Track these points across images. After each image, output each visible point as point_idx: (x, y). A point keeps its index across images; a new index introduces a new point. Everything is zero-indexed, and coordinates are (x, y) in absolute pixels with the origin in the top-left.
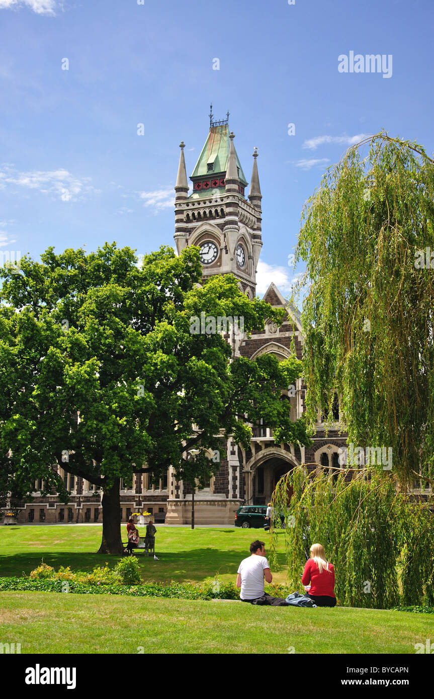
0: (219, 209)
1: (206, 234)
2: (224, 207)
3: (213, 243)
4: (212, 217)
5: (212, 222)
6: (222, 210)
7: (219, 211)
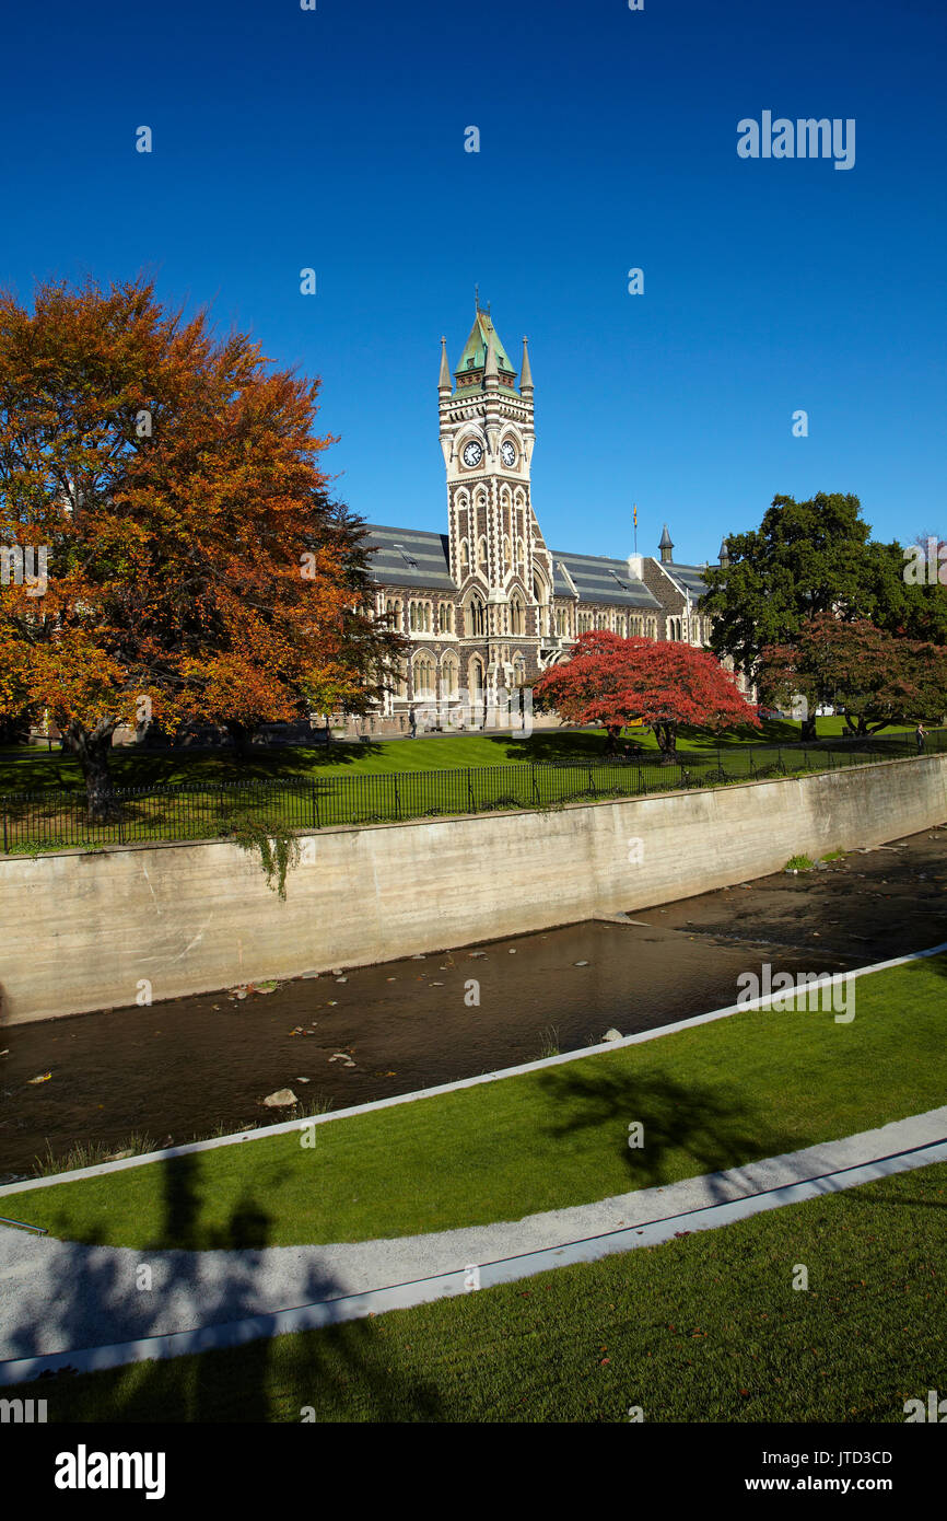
0: (523, 413)
1: (510, 434)
3: (511, 445)
4: (516, 419)
5: (515, 423)
6: (525, 415)
7: (523, 415)
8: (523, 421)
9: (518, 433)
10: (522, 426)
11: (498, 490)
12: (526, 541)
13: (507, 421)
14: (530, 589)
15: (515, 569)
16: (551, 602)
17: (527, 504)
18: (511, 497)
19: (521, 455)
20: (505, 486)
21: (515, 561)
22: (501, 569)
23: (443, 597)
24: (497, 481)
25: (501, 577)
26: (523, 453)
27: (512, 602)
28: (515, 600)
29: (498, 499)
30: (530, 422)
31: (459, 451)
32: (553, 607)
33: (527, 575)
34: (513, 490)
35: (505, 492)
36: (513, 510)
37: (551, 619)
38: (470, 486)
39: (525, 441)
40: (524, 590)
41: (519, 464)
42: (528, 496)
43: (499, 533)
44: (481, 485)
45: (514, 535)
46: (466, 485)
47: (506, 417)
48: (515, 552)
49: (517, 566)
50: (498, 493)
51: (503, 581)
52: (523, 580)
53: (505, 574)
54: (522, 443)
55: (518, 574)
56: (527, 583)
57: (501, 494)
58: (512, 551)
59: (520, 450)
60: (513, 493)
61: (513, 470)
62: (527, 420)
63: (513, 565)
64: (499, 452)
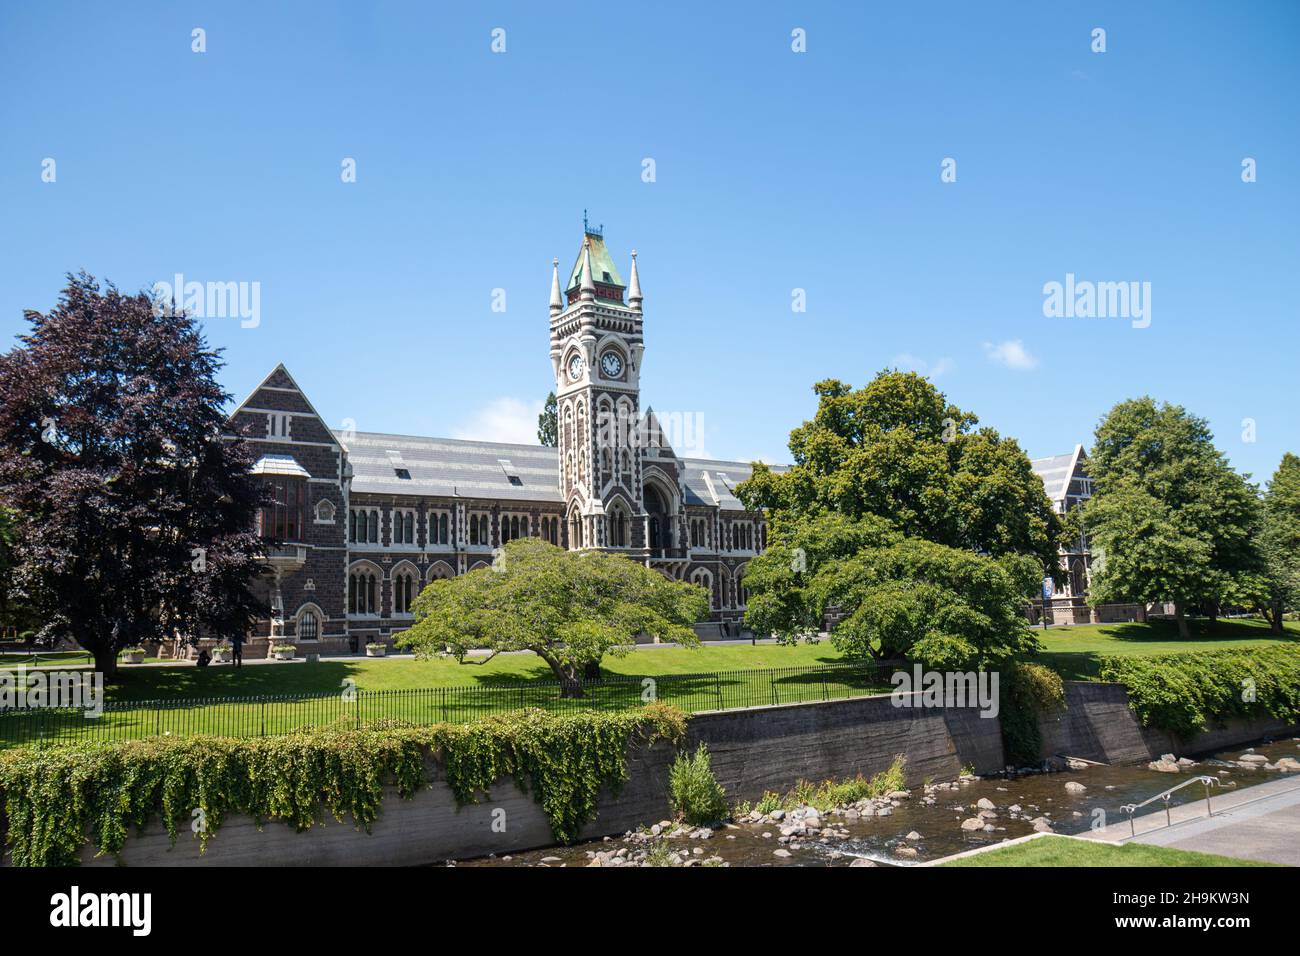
0: (629, 324)
1: (613, 345)
2: (634, 324)
3: (616, 356)
4: (620, 330)
5: (619, 334)
6: (631, 326)
7: (629, 326)
8: (629, 332)
9: (624, 345)
10: (629, 336)
11: (594, 400)
12: (634, 450)
13: (606, 332)
14: (638, 498)
15: (617, 479)
16: (681, 512)
17: (635, 412)
18: (612, 406)
19: (627, 366)
20: (605, 396)
21: (617, 471)
24: (593, 391)
25: (597, 487)
26: (629, 362)
27: (613, 514)
28: (617, 511)
29: (595, 409)
30: (637, 332)
31: (565, 365)
32: (685, 517)
33: (634, 485)
34: (615, 400)
35: (604, 402)
37: (682, 530)
38: (572, 399)
39: (632, 352)
40: (629, 500)
41: (625, 372)
42: (636, 406)
44: (580, 397)
46: (570, 398)
47: (605, 328)
48: (617, 462)
49: (620, 476)
50: (595, 404)
51: (600, 492)
52: (630, 490)
53: (604, 485)
54: (629, 353)
55: (621, 484)
56: (635, 493)
57: (598, 404)
58: (613, 462)
59: (626, 360)
60: (615, 404)
61: (617, 380)
62: (634, 330)
63: (614, 475)
64: (597, 363)
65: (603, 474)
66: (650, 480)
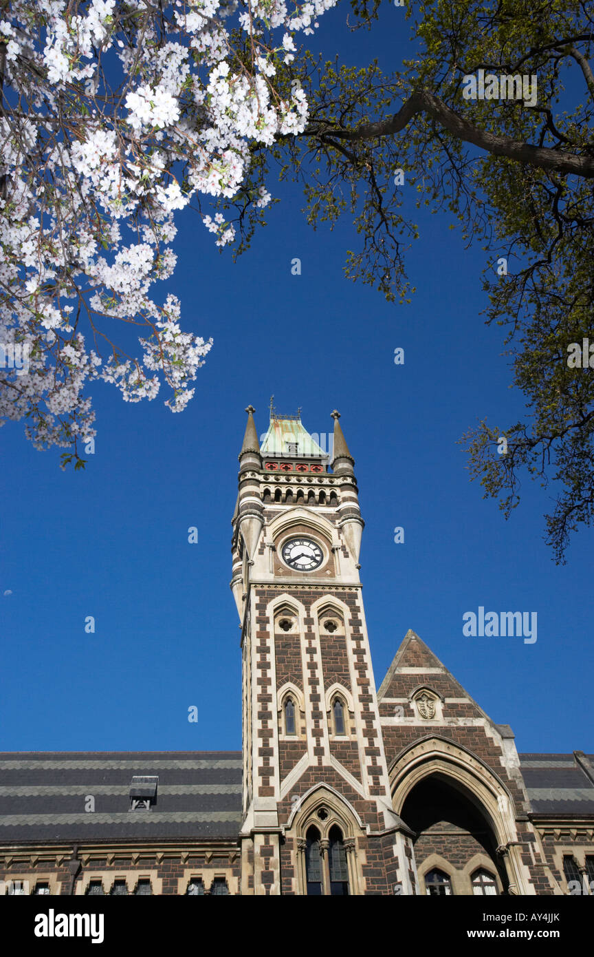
0: (327, 492)
3: (311, 541)
6: (333, 495)
7: (327, 494)
8: (329, 504)
10: (332, 510)
11: (261, 607)
12: (357, 690)
14: (377, 790)
15: (319, 751)
17: (355, 623)
18: (302, 613)
19: (333, 551)
20: (285, 599)
21: (317, 733)
22: (266, 752)
23: (196, 861)
24: (258, 593)
25: (266, 772)
26: (336, 543)
27: (312, 834)
28: (324, 827)
29: (263, 621)
30: (345, 500)
33: (366, 761)
34: (307, 604)
35: (283, 609)
36: (310, 636)
39: (341, 529)
40: (353, 797)
41: (331, 563)
42: (355, 610)
43: (264, 682)
45: (314, 682)
47: (284, 502)
48: (317, 715)
49: (325, 743)
50: (262, 613)
51: (274, 781)
52: (357, 775)
53: (286, 767)
54: (334, 533)
55: (328, 760)
56: (368, 780)
57: (269, 612)
58: (309, 715)
59: (329, 542)
60: (308, 610)
61: (315, 575)
62: (340, 499)
63: (312, 742)
64: (267, 550)
65: (282, 745)
66: (432, 767)
